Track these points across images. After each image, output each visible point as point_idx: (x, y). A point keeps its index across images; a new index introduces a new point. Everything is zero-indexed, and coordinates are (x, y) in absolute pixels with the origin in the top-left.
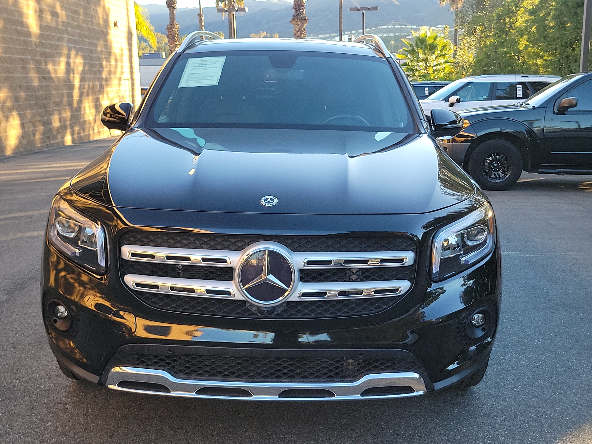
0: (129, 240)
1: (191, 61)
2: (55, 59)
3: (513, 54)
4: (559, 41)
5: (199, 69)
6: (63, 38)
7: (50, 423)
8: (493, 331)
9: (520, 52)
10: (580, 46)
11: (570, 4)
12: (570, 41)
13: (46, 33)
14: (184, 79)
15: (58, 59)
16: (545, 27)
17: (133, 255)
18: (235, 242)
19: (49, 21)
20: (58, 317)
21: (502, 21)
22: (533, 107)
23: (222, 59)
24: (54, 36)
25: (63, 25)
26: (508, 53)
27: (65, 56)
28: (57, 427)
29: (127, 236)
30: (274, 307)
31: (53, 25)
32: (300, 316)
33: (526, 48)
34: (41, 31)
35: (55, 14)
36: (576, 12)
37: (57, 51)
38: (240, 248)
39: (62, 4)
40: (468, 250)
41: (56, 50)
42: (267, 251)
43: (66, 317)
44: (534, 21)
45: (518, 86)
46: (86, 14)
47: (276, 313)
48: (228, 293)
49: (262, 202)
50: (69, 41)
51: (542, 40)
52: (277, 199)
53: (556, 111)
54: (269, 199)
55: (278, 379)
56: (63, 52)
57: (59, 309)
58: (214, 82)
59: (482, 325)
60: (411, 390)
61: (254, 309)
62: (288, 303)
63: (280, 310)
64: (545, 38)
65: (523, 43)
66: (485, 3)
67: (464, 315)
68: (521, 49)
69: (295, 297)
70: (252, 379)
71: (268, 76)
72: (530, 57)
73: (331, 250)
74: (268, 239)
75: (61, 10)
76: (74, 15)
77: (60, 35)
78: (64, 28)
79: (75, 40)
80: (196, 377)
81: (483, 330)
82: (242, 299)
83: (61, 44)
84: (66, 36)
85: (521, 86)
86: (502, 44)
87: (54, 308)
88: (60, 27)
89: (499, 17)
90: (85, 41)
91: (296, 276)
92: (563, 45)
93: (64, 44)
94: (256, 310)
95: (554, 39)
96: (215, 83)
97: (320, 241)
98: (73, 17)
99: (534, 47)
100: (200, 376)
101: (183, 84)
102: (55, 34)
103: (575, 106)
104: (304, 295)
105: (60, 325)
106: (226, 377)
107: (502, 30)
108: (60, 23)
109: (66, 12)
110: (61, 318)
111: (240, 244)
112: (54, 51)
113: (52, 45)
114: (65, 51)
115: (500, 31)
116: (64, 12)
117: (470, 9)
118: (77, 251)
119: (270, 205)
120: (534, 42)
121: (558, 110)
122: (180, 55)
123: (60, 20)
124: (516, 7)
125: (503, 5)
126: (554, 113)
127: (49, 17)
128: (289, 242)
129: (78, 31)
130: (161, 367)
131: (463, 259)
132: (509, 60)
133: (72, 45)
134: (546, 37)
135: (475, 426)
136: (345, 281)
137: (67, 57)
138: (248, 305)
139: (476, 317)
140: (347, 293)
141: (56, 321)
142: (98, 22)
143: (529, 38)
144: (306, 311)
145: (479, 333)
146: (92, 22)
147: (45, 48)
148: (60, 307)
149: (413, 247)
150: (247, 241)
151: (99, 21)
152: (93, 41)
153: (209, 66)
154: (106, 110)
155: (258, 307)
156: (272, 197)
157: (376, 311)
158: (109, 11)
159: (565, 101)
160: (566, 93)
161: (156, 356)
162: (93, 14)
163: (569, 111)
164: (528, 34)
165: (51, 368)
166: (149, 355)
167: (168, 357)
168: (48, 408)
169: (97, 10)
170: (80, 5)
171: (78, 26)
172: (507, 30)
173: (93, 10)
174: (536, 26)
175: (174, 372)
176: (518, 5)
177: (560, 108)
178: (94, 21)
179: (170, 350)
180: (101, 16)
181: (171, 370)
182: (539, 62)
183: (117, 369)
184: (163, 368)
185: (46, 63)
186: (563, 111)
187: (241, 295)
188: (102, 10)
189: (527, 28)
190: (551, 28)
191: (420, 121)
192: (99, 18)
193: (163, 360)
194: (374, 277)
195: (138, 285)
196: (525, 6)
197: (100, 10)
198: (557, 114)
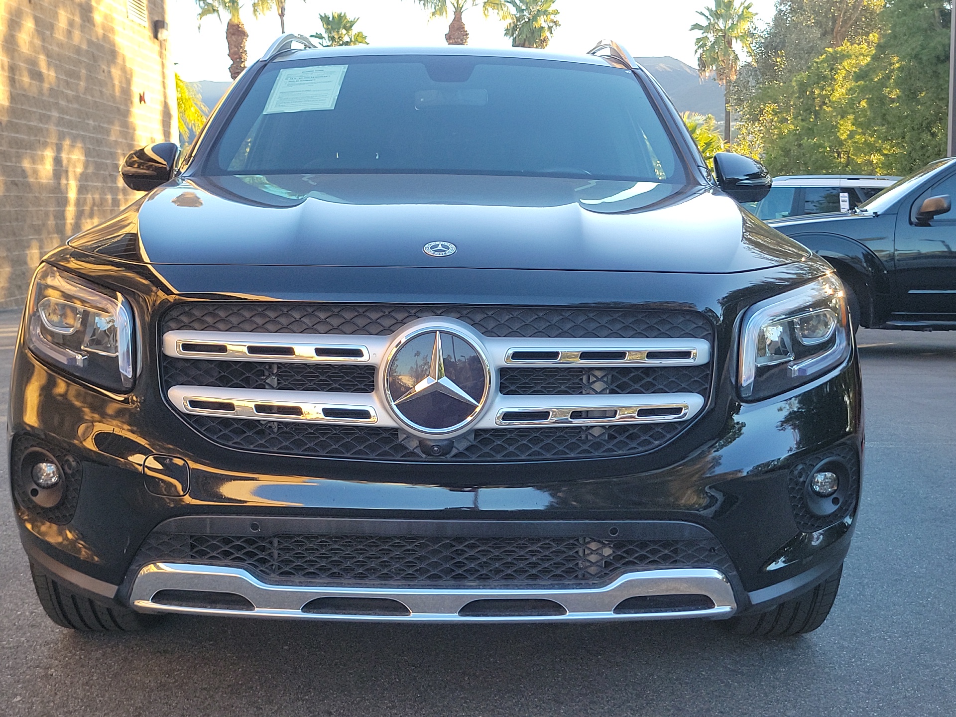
0: (177, 322)
1: (284, 73)
2: (35, 152)
3: (828, 149)
4: (908, 121)
5: (300, 84)
6: (49, 117)
8: (854, 504)
9: (841, 143)
10: (945, 128)
11: (925, 58)
12: (926, 122)
13: (19, 106)
14: (272, 101)
15: (40, 153)
16: (882, 100)
17: (187, 347)
18: (378, 319)
19: (26, 86)
20: (38, 485)
21: (808, 93)
22: (874, 213)
23: (342, 69)
24: (34, 112)
25: (50, 95)
26: (820, 146)
27: (52, 149)
28: (33, 703)
29: (174, 313)
30: (451, 442)
31: (33, 91)
32: (499, 457)
33: (851, 135)
34: (11, 103)
35: (37, 76)
36: (935, 72)
37: (38, 139)
38: (387, 331)
39: (49, 60)
40: (803, 352)
41: (36, 136)
42: (438, 332)
43: (56, 484)
44: (863, 90)
45: (841, 195)
46: (90, 79)
47: (454, 451)
48: (365, 414)
49: (427, 249)
50: (60, 122)
51: (879, 120)
52: (453, 246)
53: (914, 219)
54: (440, 246)
55: (459, 580)
56: (48, 140)
57: (41, 469)
58: (328, 103)
59: (833, 493)
60: (707, 602)
61: (413, 445)
62: (478, 432)
63: (461, 446)
64: (884, 116)
65: (846, 127)
66: (776, 68)
67: (800, 467)
68: (843, 138)
69: (491, 420)
70: (409, 580)
71: (422, 100)
72: (858, 150)
73: (558, 333)
74: (439, 312)
75: (49, 70)
76: (69, 79)
77: (44, 112)
78: (52, 100)
79: (71, 121)
80: (303, 579)
81: (836, 501)
82: (392, 424)
83: (46, 126)
84: (55, 114)
85: (846, 195)
86: (809, 132)
87: (33, 469)
88: (45, 98)
89: (803, 87)
90: (88, 124)
91: (492, 380)
92: (916, 127)
93: (52, 128)
94: (417, 447)
95: (900, 118)
96: (330, 106)
97: (536, 317)
98: (67, 83)
99: (864, 135)
100: (311, 575)
101: (272, 107)
102: (35, 110)
103: (948, 209)
104: (507, 416)
105: (42, 499)
106: (361, 578)
107: (809, 110)
108: (46, 91)
109: (56, 73)
110: (46, 486)
111: (387, 322)
112: (32, 138)
113: (30, 128)
114: (52, 139)
115: (805, 110)
116: (52, 74)
117: (751, 78)
118: (79, 357)
119: (441, 254)
120: (864, 125)
121: (917, 219)
122: (265, 65)
123: (46, 86)
124: (832, 69)
125: (809, 68)
126: (911, 223)
127: (26, 79)
128: (478, 317)
129: (76, 106)
130: (237, 562)
131: (796, 368)
132: (822, 157)
133: (65, 130)
134: (885, 115)
135: (821, 694)
136: (581, 393)
137: (55, 148)
138: (401, 437)
139: (820, 478)
140: (583, 414)
141: (35, 492)
142: (111, 92)
143: (855, 119)
144: (512, 449)
145: (829, 508)
146: (101, 92)
147: (18, 132)
148: (43, 466)
149: (707, 332)
150: (400, 316)
151: (114, 90)
152: (102, 125)
153: (317, 80)
154: (130, 159)
155: (422, 442)
156: (445, 243)
157: (641, 449)
158: (131, 75)
159: (929, 202)
160: (930, 189)
161: (226, 541)
162: (103, 78)
163: (937, 221)
164: (854, 113)
165: (21, 614)
166: (214, 538)
167: (250, 542)
168: (15, 675)
169: (109, 72)
170: (80, 62)
171: (77, 98)
172: (817, 108)
173: (104, 71)
174: (867, 99)
175: (260, 570)
176: (835, 67)
177: (921, 214)
178: (104, 90)
179: (255, 527)
180: (117, 82)
181: (256, 567)
182: (875, 158)
183: (152, 568)
184: (240, 564)
185: (19, 157)
186: (925, 220)
187: (390, 418)
188: (119, 72)
189: (852, 103)
190: (893, 101)
191: (696, 167)
192: (114, 86)
193: (239, 548)
194: (637, 386)
195: (194, 404)
196: (846, 68)
197: (116, 72)
198: (916, 225)
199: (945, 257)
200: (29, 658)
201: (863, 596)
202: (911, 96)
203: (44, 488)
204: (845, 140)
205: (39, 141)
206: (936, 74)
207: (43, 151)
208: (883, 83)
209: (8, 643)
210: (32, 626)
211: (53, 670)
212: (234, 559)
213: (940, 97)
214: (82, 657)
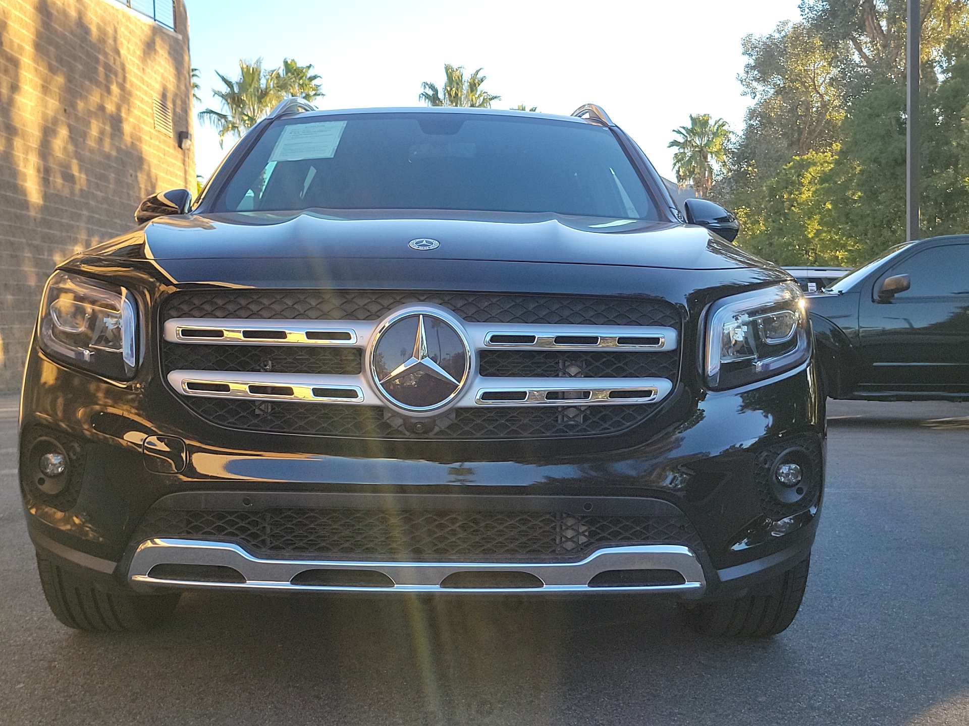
0: (178, 309)
1: (290, 128)
3: (797, 247)
4: (870, 219)
5: (303, 137)
6: (80, 215)
7: (22, 685)
9: (809, 241)
10: (904, 225)
12: (887, 219)
13: (53, 205)
14: (277, 151)
16: (846, 201)
17: (186, 333)
18: (365, 305)
19: (59, 186)
20: (46, 474)
21: (777, 197)
22: (840, 292)
24: (66, 211)
25: (82, 196)
26: (790, 244)
28: (35, 689)
29: (175, 302)
30: (433, 419)
31: (66, 193)
32: (478, 435)
33: (818, 233)
34: (45, 201)
35: (69, 178)
36: (893, 174)
37: (69, 234)
38: (373, 317)
39: (82, 164)
40: (766, 351)
41: (68, 232)
42: (421, 316)
43: (62, 472)
44: (828, 192)
45: (809, 284)
46: (118, 182)
47: (437, 429)
48: (352, 394)
49: (413, 244)
50: (90, 220)
51: (843, 219)
52: (436, 242)
53: (876, 297)
54: (425, 242)
55: (440, 554)
56: (78, 236)
57: (48, 459)
58: (328, 153)
59: (797, 484)
60: (678, 578)
61: (397, 423)
62: (459, 411)
63: (443, 424)
64: (847, 216)
65: (813, 227)
66: (748, 176)
67: (765, 453)
68: (810, 236)
69: (471, 399)
70: (392, 554)
71: (415, 153)
72: (825, 247)
73: (533, 319)
74: (422, 298)
75: (80, 172)
76: (98, 182)
77: (75, 210)
78: (83, 200)
79: (100, 220)
80: (292, 553)
81: (800, 491)
82: (377, 402)
83: (78, 224)
84: (85, 212)
85: (814, 283)
86: (780, 232)
87: (40, 459)
88: (76, 198)
89: (773, 192)
90: (116, 223)
91: (472, 362)
92: (877, 224)
93: (82, 225)
94: (401, 425)
95: (862, 217)
96: (329, 155)
97: (513, 303)
98: (97, 184)
99: (830, 232)
100: (300, 549)
101: (276, 157)
102: (67, 208)
103: (907, 288)
104: (486, 396)
105: (49, 487)
106: (348, 552)
107: (779, 212)
108: (77, 192)
109: (87, 176)
110: (52, 475)
111: (374, 308)
112: (64, 234)
113: (61, 224)
114: (83, 236)
115: (775, 213)
116: (83, 176)
117: (726, 185)
118: (87, 353)
119: (425, 248)
120: (829, 223)
121: (879, 297)
122: (271, 123)
123: (78, 187)
124: (799, 176)
125: (778, 174)
126: (874, 301)
127: (59, 181)
128: (460, 304)
129: (105, 206)
130: (230, 537)
131: (759, 364)
132: (792, 255)
133: (95, 228)
134: (848, 214)
136: (557, 376)
137: (84, 244)
138: (387, 415)
139: (784, 469)
140: (560, 394)
141: (41, 481)
142: (138, 195)
143: (821, 219)
144: (491, 427)
145: (793, 497)
146: (128, 194)
147: (50, 228)
148: (50, 456)
149: (675, 323)
150: (386, 302)
151: (140, 193)
152: (128, 224)
153: (319, 133)
154: (145, 205)
155: (406, 419)
156: (429, 240)
157: (612, 430)
158: (156, 180)
159: (889, 281)
160: (891, 269)
161: (220, 516)
162: (131, 182)
163: (897, 298)
164: (819, 213)
165: (29, 619)
166: (208, 513)
167: (242, 517)
168: (19, 667)
169: (136, 177)
170: (110, 167)
171: (106, 199)
172: (786, 211)
173: (131, 176)
174: (832, 200)
175: (253, 545)
176: (802, 173)
177: (883, 292)
178: (131, 193)
179: (246, 502)
180: (142, 186)
181: (248, 541)
182: (840, 254)
183: (149, 544)
184: (233, 539)
185: (51, 252)
186: (887, 297)
187: (376, 397)
188: (145, 177)
189: (818, 204)
190: (855, 201)
191: (668, 209)
192: (140, 188)
193: (233, 523)
194: (609, 371)
195: (191, 386)
196: (812, 174)
197: (142, 178)
198: (879, 303)
199: (907, 333)
200: (35, 653)
201: (831, 606)
202: (872, 195)
203: (51, 477)
204: (812, 237)
205: (70, 237)
206: (894, 176)
207: (74, 246)
208: (846, 186)
209: (15, 641)
210: (39, 628)
211: (56, 663)
212: (227, 534)
213: (898, 196)
214: (85, 653)
